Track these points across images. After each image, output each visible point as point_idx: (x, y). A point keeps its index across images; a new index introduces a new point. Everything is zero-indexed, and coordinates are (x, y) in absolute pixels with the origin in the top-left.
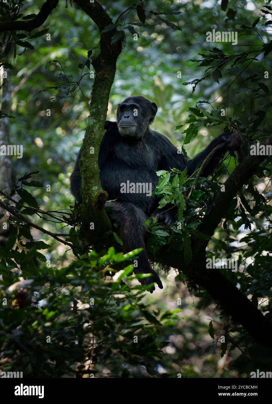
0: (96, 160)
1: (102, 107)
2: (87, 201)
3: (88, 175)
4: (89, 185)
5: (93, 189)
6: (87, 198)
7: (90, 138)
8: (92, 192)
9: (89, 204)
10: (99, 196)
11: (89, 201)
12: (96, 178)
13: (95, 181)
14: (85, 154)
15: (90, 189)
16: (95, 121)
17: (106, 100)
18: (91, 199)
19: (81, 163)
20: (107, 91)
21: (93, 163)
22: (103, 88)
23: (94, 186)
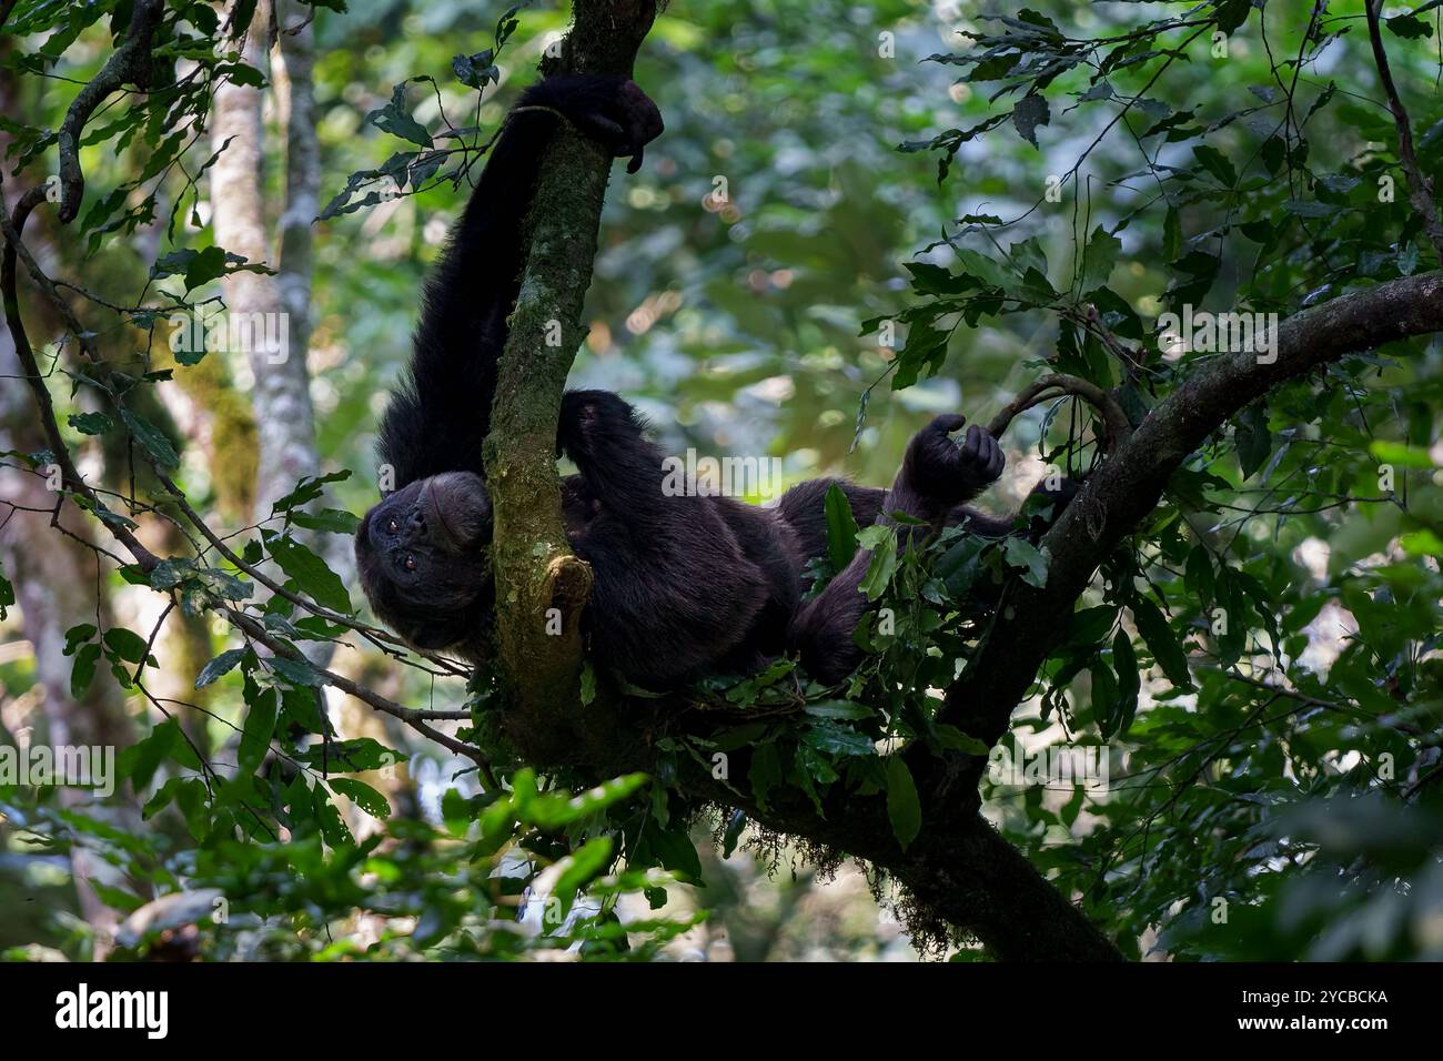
0: (547, 442)
1: (575, 237)
2: (512, 598)
3: (518, 499)
4: (519, 536)
5: (535, 552)
6: (510, 588)
7: (525, 355)
8: (532, 563)
9: (522, 610)
10: (560, 581)
11: (520, 597)
12: (547, 512)
13: (542, 521)
14: (506, 418)
15: (524, 550)
16: (545, 290)
17: (593, 210)
18: (528, 590)
19: (490, 454)
20: (594, 176)
21: (536, 452)
22: (581, 162)
23: (540, 539)
